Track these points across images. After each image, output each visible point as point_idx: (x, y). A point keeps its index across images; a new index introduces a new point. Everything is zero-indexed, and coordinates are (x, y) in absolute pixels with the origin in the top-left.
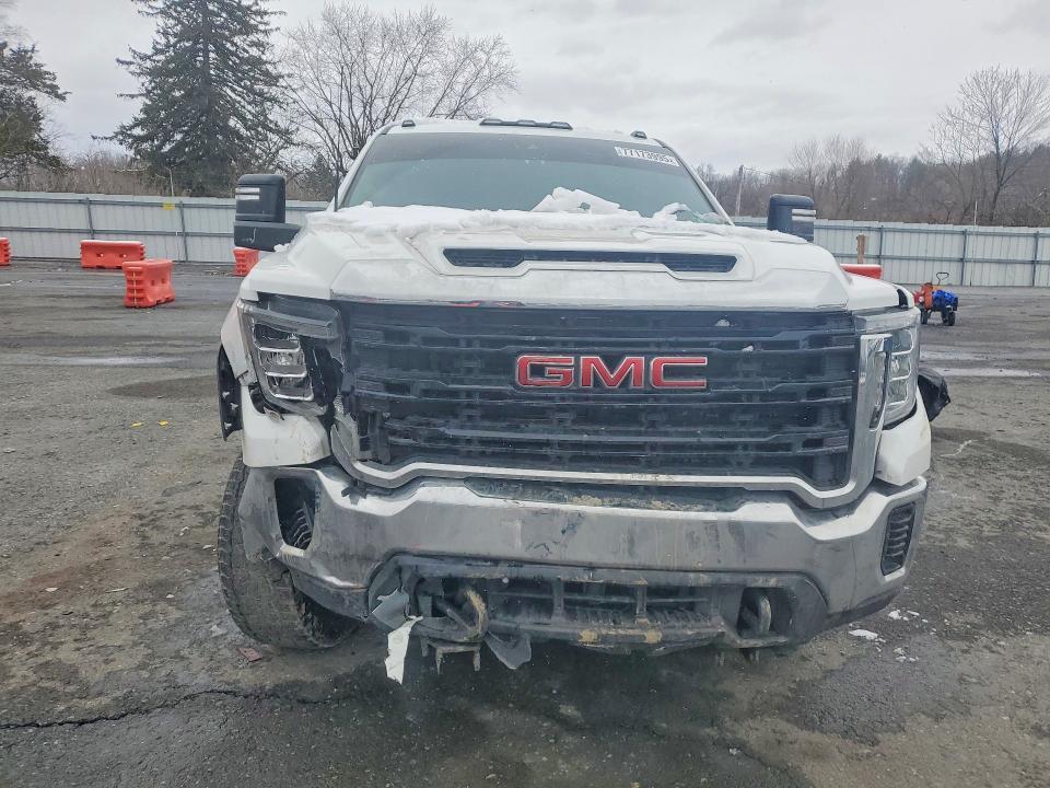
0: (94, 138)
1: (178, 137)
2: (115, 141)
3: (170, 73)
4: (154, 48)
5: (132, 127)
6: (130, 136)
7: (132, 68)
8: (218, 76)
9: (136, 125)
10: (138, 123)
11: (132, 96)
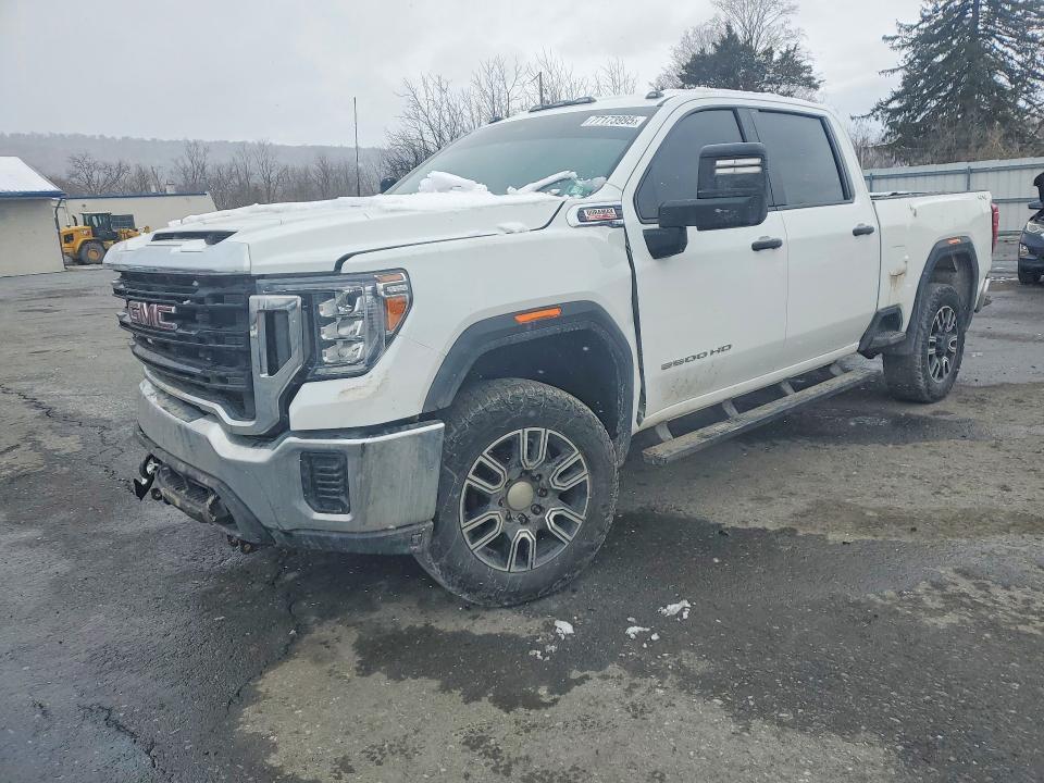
0: (852, 118)
1: (933, 104)
2: (873, 118)
3: (934, 39)
4: (922, 16)
5: (890, 101)
6: (888, 111)
7: (897, 42)
8: (986, 29)
9: (893, 99)
10: (897, 96)
11: (893, 71)
